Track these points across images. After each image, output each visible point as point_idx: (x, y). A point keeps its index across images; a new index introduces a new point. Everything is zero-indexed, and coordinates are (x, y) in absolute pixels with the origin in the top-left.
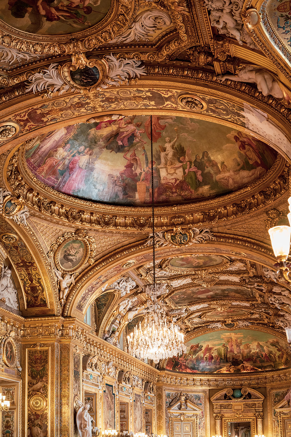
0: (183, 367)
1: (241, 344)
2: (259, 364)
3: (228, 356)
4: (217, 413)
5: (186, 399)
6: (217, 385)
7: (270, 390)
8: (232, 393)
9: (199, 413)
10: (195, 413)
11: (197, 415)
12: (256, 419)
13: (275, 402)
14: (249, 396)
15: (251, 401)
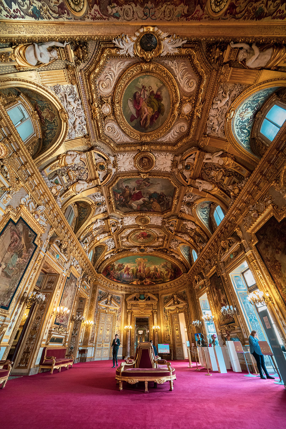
0: (112, 277)
1: (145, 267)
2: (154, 280)
3: (138, 274)
4: (129, 309)
5: (111, 298)
6: (130, 292)
7: (161, 296)
8: (139, 297)
9: (118, 308)
10: (116, 308)
11: (116, 310)
12: (153, 315)
13: (164, 303)
14: (149, 299)
15: (150, 302)
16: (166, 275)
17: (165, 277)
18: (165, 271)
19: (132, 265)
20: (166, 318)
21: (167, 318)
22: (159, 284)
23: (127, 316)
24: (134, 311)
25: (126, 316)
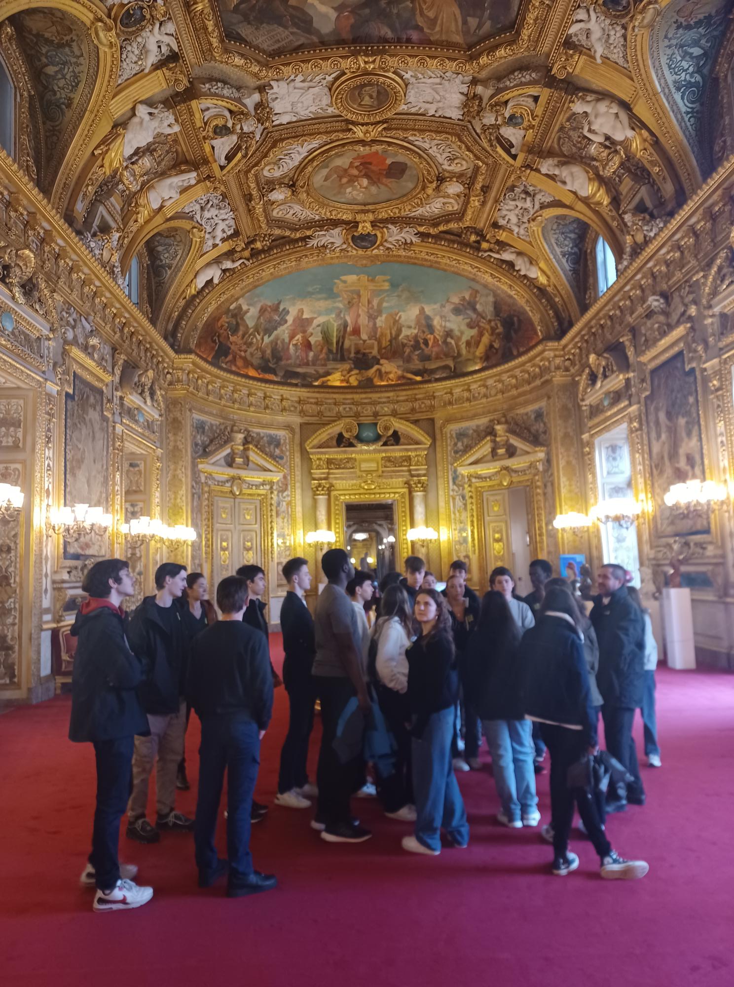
0: (240, 363)
1: (380, 312)
2: (417, 364)
3: (347, 344)
4: (321, 479)
5: (246, 442)
6: (320, 414)
7: (443, 426)
8: (355, 431)
9: (276, 477)
10: (268, 477)
11: (271, 483)
12: (410, 493)
13: (456, 452)
14: (396, 438)
15: (401, 450)
16: (468, 343)
17: (464, 351)
18: (464, 327)
19: (322, 304)
20: (459, 503)
21: (465, 505)
22: (437, 380)
23: (315, 501)
24: (339, 484)
25: (309, 501)
